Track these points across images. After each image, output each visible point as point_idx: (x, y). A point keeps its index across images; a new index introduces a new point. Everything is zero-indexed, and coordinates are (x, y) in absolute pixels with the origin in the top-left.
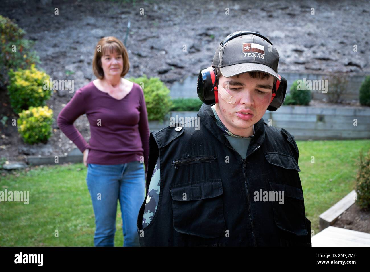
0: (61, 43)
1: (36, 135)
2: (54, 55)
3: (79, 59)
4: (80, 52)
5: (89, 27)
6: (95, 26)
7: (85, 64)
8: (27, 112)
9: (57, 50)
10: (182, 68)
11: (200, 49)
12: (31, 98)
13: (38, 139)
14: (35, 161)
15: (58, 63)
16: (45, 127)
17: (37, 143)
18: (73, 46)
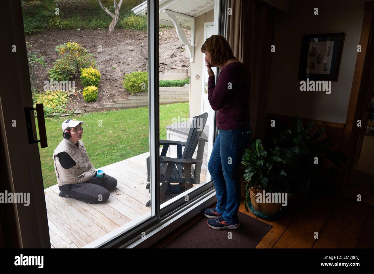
0: (113, 53)
1: (90, 98)
2: (108, 60)
3: (119, 61)
4: (120, 58)
5: (127, 45)
6: (130, 44)
7: (121, 64)
8: (87, 88)
9: (110, 56)
10: (166, 65)
11: (177, 55)
12: (90, 81)
13: (91, 100)
14: (89, 110)
15: (110, 63)
16: (94, 95)
17: (91, 102)
18: (118, 55)
